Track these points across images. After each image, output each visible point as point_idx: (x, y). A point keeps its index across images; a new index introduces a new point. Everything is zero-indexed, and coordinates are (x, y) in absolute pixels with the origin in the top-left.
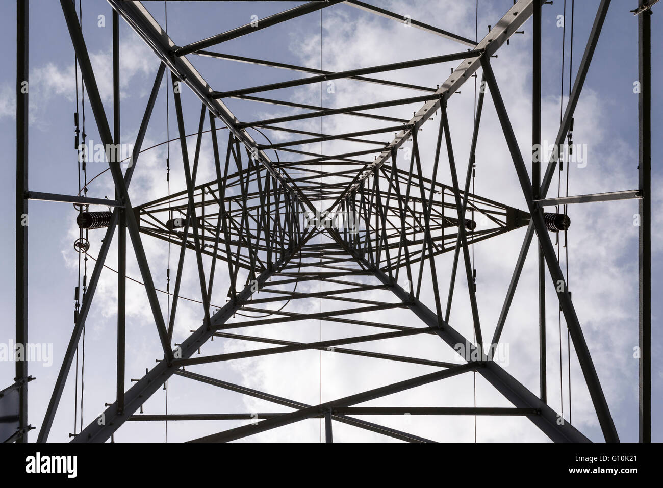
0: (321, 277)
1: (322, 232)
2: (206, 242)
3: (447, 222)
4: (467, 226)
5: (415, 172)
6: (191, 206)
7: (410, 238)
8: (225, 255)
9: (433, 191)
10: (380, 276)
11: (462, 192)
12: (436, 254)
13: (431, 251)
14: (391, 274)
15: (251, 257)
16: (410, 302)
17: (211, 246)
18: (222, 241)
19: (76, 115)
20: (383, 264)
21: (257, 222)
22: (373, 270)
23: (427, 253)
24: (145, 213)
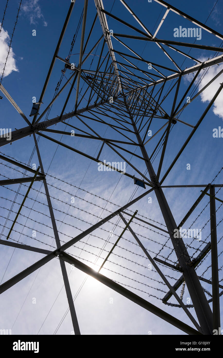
1: (122, 97)
2: (95, 87)
3: (151, 109)
4: (155, 112)
5: (150, 94)
6: (96, 75)
7: (141, 109)
8: (98, 93)
9: (152, 101)
10: (130, 115)
11: (158, 105)
12: (145, 116)
13: (144, 115)
14: (133, 116)
15: (103, 96)
16: (134, 125)
17: (95, 88)
18: (99, 89)
19: (75, 35)
20: (132, 113)
21: (109, 87)
22: (129, 113)
23: (143, 115)
24: (83, 71)
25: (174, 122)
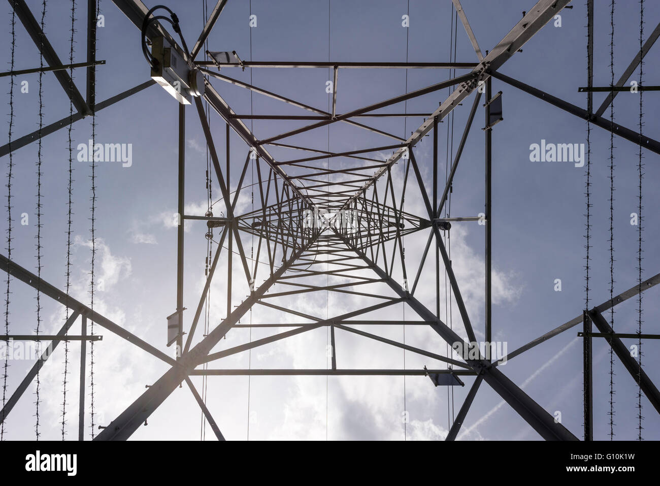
0: (329, 252)
1: (328, 229)
2: (271, 234)
3: (391, 224)
4: (399, 226)
5: (375, 201)
6: (264, 216)
7: (372, 232)
8: (281, 241)
9: (384, 210)
10: (358, 252)
11: (398, 211)
12: (385, 241)
13: (382, 240)
14: (363, 251)
15: (293, 242)
16: (372, 265)
17: (274, 237)
18: (279, 234)
19: (207, 172)
20: (359, 246)
21: (296, 224)
22: (354, 249)
24: (241, 219)
25: (447, 226)
